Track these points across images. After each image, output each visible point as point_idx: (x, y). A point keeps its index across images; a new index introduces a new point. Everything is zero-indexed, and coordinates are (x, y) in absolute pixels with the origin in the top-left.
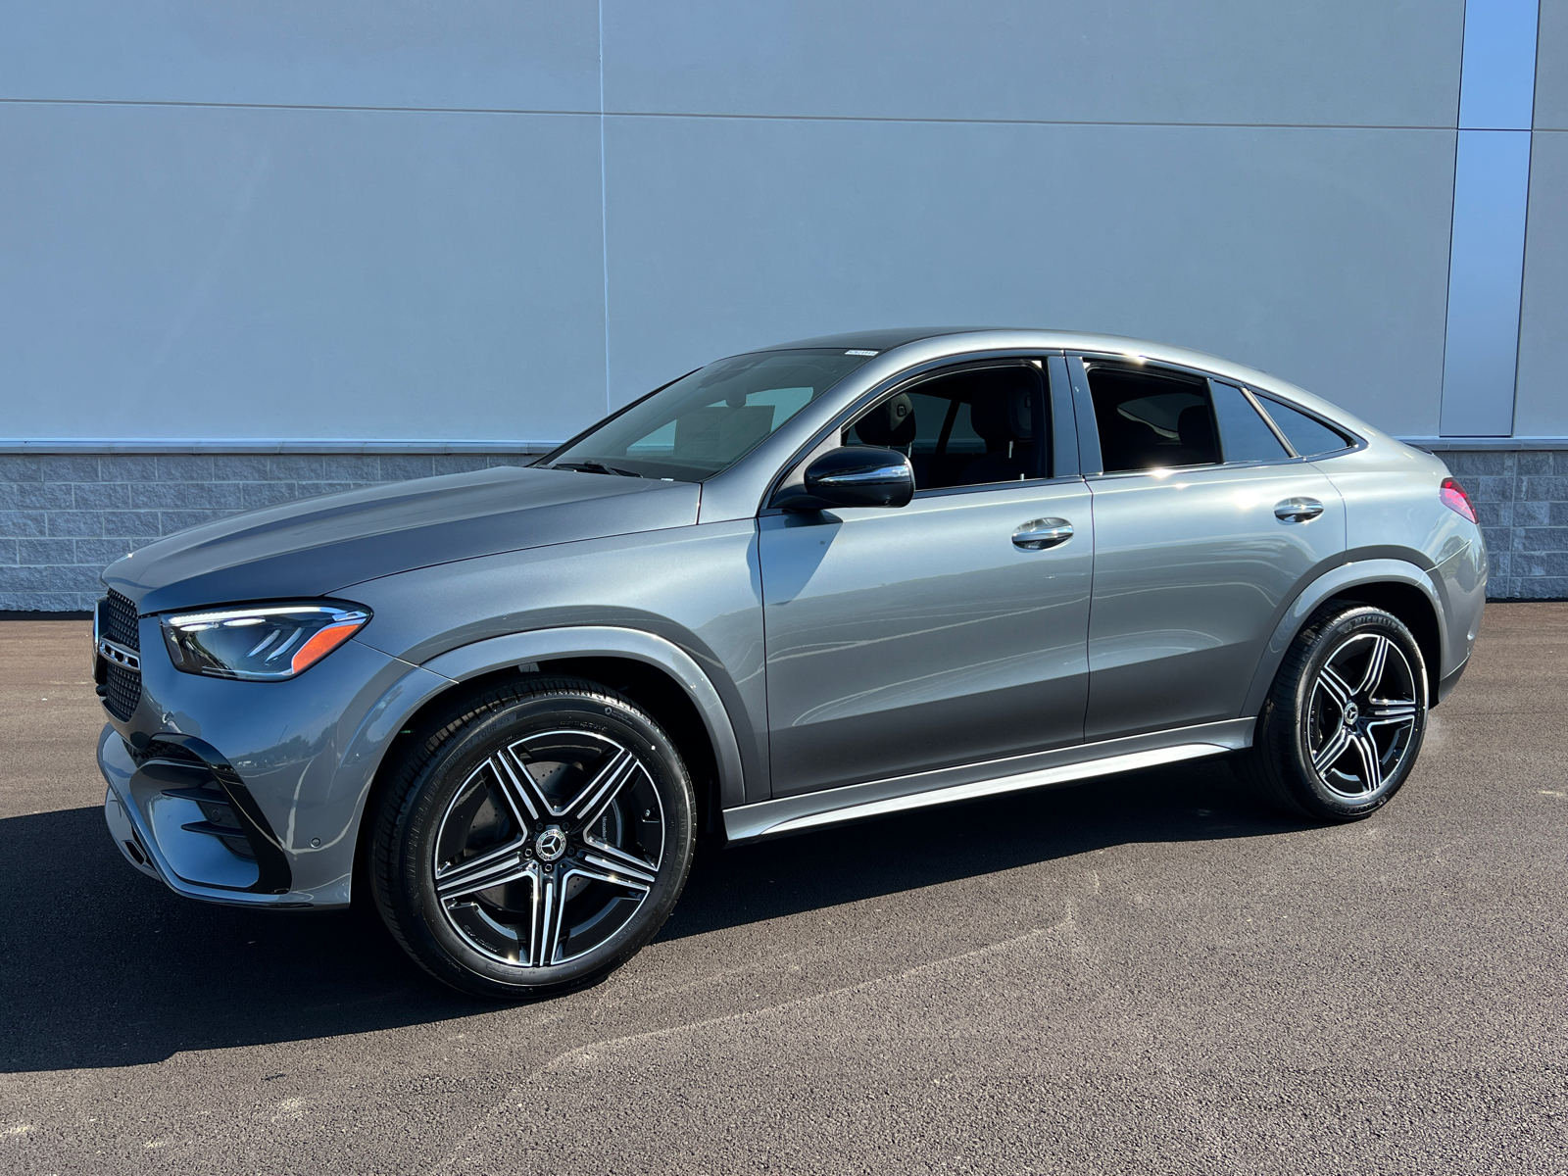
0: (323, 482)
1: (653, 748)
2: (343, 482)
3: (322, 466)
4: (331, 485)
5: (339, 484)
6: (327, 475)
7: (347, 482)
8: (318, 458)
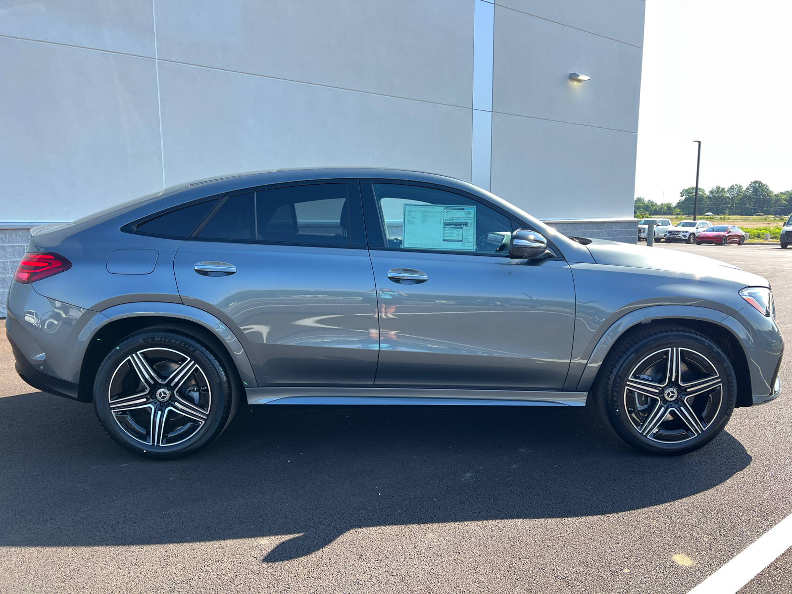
0: (7, 245)
2: (20, 245)
3: (6, 236)
4: (12, 246)
5: (17, 246)
6: (9, 240)
7: (23, 244)
8: (3, 231)
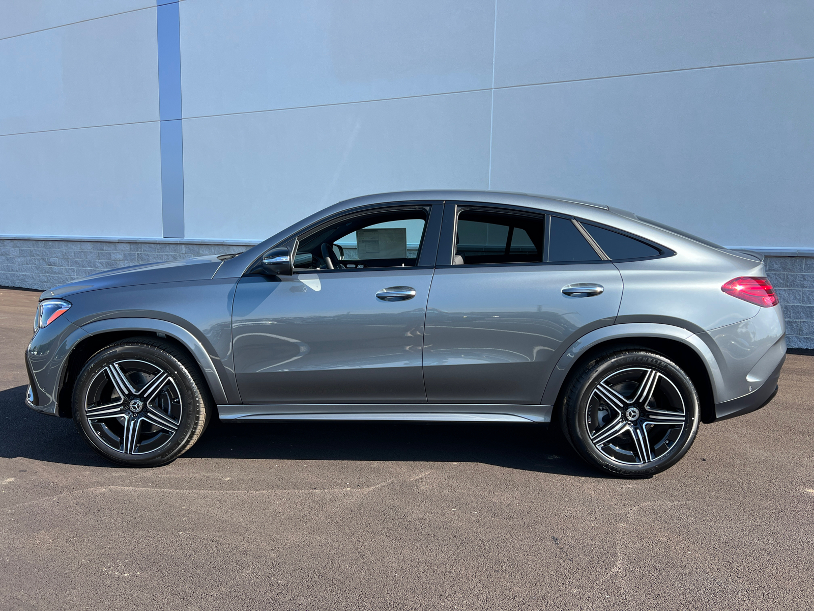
1: (176, 372)
